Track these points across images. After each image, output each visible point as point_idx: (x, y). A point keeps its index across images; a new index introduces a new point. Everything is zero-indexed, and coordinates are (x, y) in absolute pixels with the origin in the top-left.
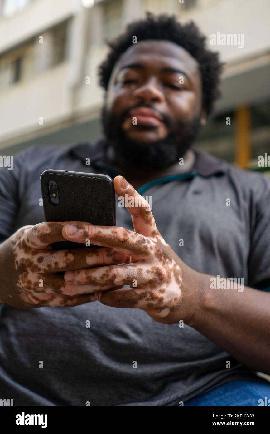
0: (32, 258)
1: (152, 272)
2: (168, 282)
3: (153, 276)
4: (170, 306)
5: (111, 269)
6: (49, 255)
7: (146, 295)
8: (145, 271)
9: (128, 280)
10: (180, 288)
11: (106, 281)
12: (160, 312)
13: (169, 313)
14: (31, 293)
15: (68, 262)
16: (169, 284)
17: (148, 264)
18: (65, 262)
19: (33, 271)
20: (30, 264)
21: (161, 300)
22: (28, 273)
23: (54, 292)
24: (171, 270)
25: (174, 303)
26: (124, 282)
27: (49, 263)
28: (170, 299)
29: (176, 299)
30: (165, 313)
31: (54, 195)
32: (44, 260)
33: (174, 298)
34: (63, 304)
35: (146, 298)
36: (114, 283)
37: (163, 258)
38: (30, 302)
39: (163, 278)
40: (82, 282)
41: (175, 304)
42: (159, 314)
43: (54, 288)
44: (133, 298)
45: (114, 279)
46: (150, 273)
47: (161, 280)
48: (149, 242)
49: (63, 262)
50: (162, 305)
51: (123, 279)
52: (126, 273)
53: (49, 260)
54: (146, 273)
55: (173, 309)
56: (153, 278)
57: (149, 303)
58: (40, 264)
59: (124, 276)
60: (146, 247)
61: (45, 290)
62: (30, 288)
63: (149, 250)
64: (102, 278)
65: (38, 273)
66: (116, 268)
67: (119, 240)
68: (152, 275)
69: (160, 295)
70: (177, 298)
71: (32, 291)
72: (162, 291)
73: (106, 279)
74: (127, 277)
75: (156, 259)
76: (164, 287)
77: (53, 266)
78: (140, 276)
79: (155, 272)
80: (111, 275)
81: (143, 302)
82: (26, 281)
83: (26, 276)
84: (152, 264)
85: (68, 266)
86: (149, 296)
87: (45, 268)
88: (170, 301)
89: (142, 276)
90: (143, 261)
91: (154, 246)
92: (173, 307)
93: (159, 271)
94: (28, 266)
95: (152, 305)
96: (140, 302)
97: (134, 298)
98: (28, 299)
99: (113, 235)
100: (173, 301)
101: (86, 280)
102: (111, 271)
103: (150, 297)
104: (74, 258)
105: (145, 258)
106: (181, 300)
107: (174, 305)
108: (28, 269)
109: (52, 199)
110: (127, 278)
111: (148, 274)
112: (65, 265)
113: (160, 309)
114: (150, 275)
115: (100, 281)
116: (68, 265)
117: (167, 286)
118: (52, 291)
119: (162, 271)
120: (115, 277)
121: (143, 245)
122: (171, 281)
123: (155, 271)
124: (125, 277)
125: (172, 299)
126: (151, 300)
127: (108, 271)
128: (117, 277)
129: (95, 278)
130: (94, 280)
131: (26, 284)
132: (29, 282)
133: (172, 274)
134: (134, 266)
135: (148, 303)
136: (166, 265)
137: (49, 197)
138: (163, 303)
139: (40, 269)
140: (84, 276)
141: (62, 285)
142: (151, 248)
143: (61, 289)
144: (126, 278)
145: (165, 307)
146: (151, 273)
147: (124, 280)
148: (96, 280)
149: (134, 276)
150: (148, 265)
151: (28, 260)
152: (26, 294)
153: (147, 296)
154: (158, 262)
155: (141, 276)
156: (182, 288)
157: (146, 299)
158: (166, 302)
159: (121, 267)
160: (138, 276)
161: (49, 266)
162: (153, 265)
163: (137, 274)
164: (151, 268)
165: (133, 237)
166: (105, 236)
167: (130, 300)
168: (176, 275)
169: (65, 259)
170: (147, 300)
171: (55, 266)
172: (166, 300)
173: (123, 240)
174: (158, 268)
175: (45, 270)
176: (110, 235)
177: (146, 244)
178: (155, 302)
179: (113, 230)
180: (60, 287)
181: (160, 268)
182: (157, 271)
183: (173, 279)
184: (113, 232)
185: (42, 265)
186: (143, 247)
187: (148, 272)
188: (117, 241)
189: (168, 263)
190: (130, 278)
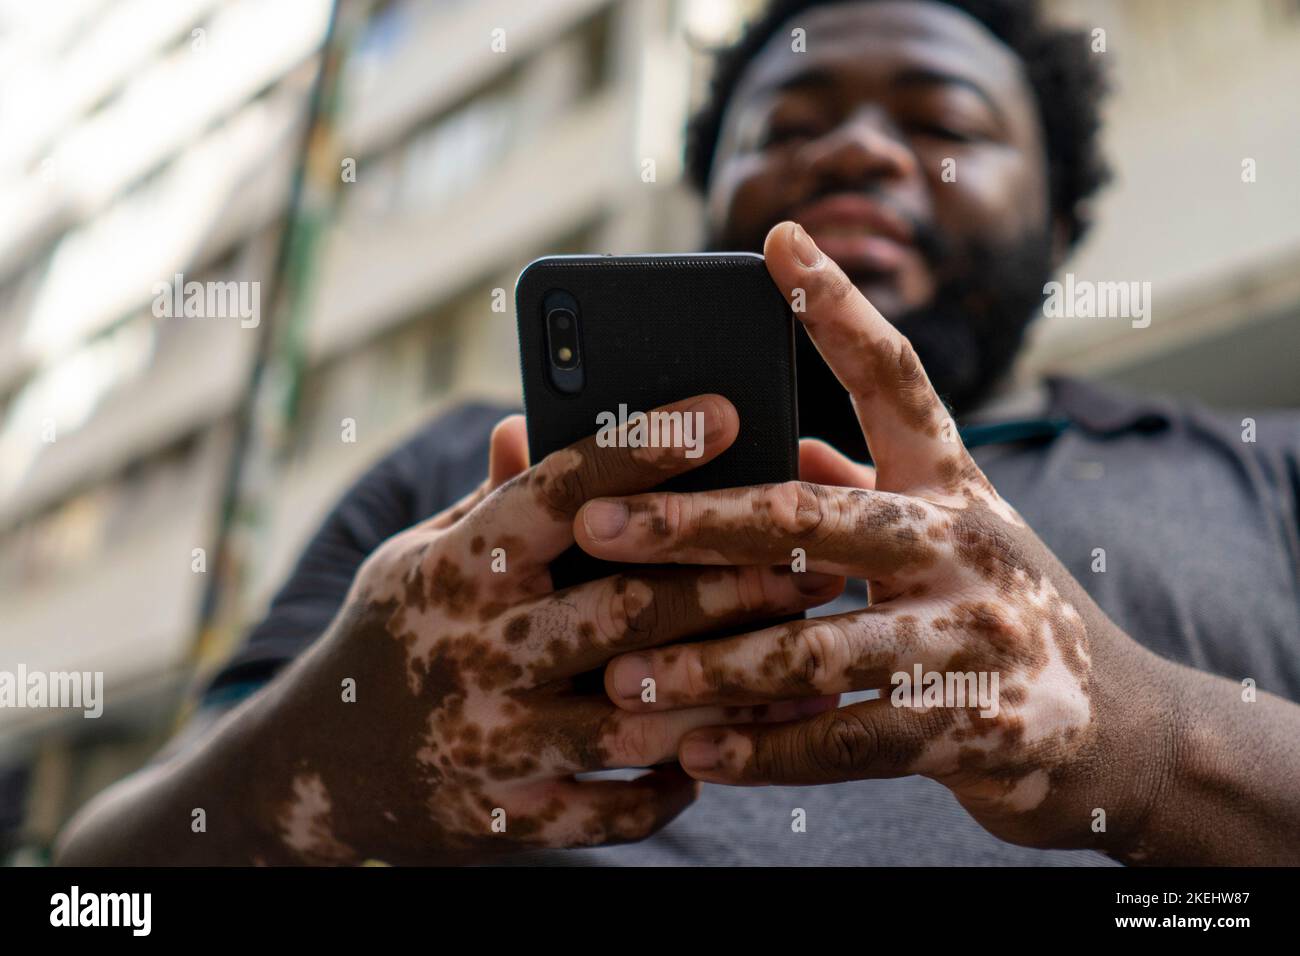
0: (483, 630)
1: (959, 624)
2: (1033, 660)
3: (965, 639)
4: (1048, 763)
5: (795, 634)
6: (550, 603)
7: (952, 717)
8: (927, 626)
9: (863, 667)
10: (1084, 689)
11: (783, 680)
12: (1012, 786)
13: (1049, 795)
14: (474, 783)
15: (634, 614)
16: (1038, 668)
17: (939, 597)
18: (619, 615)
19: (486, 684)
20: (477, 652)
21: (1012, 733)
22: (464, 694)
23: (572, 760)
24: (1039, 613)
25: (1066, 751)
26: (849, 680)
27: (556, 635)
28: (1047, 733)
29: (1071, 734)
30: (1031, 792)
31: (566, 354)
32: (534, 626)
33: (1063, 730)
34: (597, 832)
35: (953, 728)
36: (812, 686)
37: (996, 562)
38: (469, 830)
39: (1009, 643)
40: (687, 696)
41: (1070, 756)
42: (1009, 798)
43: (572, 742)
44: (904, 733)
45: (811, 668)
46: (951, 629)
47: (1001, 651)
48: (917, 513)
49: (612, 618)
50: (1019, 757)
51: (845, 666)
52: (852, 640)
53: (557, 623)
54: (932, 632)
55: (1062, 777)
56: (967, 646)
57: (966, 748)
58: (516, 646)
59: (847, 653)
60: (908, 536)
61: (535, 758)
62: (471, 760)
63: (927, 542)
64: (766, 670)
65: (508, 687)
66: (814, 629)
67: (784, 530)
68: (956, 637)
69: (1007, 710)
70: (1077, 730)
71: (480, 772)
72: (1012, 696)
73: (780, 673)
74: (857, 655)
75: (968, 573)
76: (1020, 677)
77: (573, 641)
78: (907, 644)
79: (968, 624)
80: (798, 652)
81: (943, 748)
82: (458, 728)
83: (456, 710)
84: (956, 594)
85: (635, 630)
86: (962, 718)
87: (542, 661)
88: (1050, 743)
89: (915, 643)
90: (919, 592)
91: (946, 525)
92: (1064, 766)
93: (984, 616)
94: (469, 663)
95: (978, 755)
96: (931, 749)
97: (907, 731)
98: (465, 813)
99: (758, 516)
100: (1062, 740)
101: (704, 686)
102: (795, 641)
103: (969, 724)
104: (651, 593)
105: (922, 575)
106: (1093, 740)
107: (1064, 759)
108: (468, 676)
109: (557, 372)
110: (860, 660)
111: (939, 632)
112: (622, 626)
113: (1010, 772)
114: (949, 638)
115: (758, 681)
116: (633, 626)
117: (1032, 677)
118: (565, 757)
119: (1000, 613)
120: (814, 659)
121: (894, 527)
122: (1046, 660)
123: (969, 619)
124: (852, 657)
125: (1056, 733)
126: (971, 736)
127: (786, 642)
128: (823, 662)
129: (739, 674)
130: (734, 681)
131: (457, 743)
132: (471, 734)
133: (1047, 632)
134: (883, 612)
135: (961, 748)
136: (1014, 595)
137: (548, 363)
138: (1020, 746)
139: (516, 671)
140: (697, 669)
141: (604, 727)
142: (934, 533)
143: (601, 745)
144: (855, 662)
145: (1032, 764)
146: (954, 628)
147: (849, 671)
148: (743, 681)
149: (884, 649)
150: (941, 603)
151: (467, 641)
152: (454, 791)
153: (956, 718)
154: (981, 582)
155: (911, 646)
156: (1091, 689)
157: (953, 734)
158: (1032, 743)
159: (832, 623)
160: (900, 649)
161: (557, 647)
162: (961, 599)
163: (894, 639)
164: (952, 611)
165: (841, 508)
166: (730, 525)
167: (892, 744)
168: (1062, 634)
169: (618, 604)
170: (959, 735)
171: (580, 644)
172: (1033, 736)
173: (801, 529)
174: (981, 608)
175: (539, 670)
176: (749, 519)
177: (905, 522)
178: (988, 744)
179: (757, 499)
180: (597, 734)
181: (989, 605)
182: (977, 617)
183: (1053, 652)
184: (757, 506)
185: (529, 647)
186: (893, 538)
187: (940, 625)
188: (781, 536)
189: (1022, 587)
190: (873, 659)
